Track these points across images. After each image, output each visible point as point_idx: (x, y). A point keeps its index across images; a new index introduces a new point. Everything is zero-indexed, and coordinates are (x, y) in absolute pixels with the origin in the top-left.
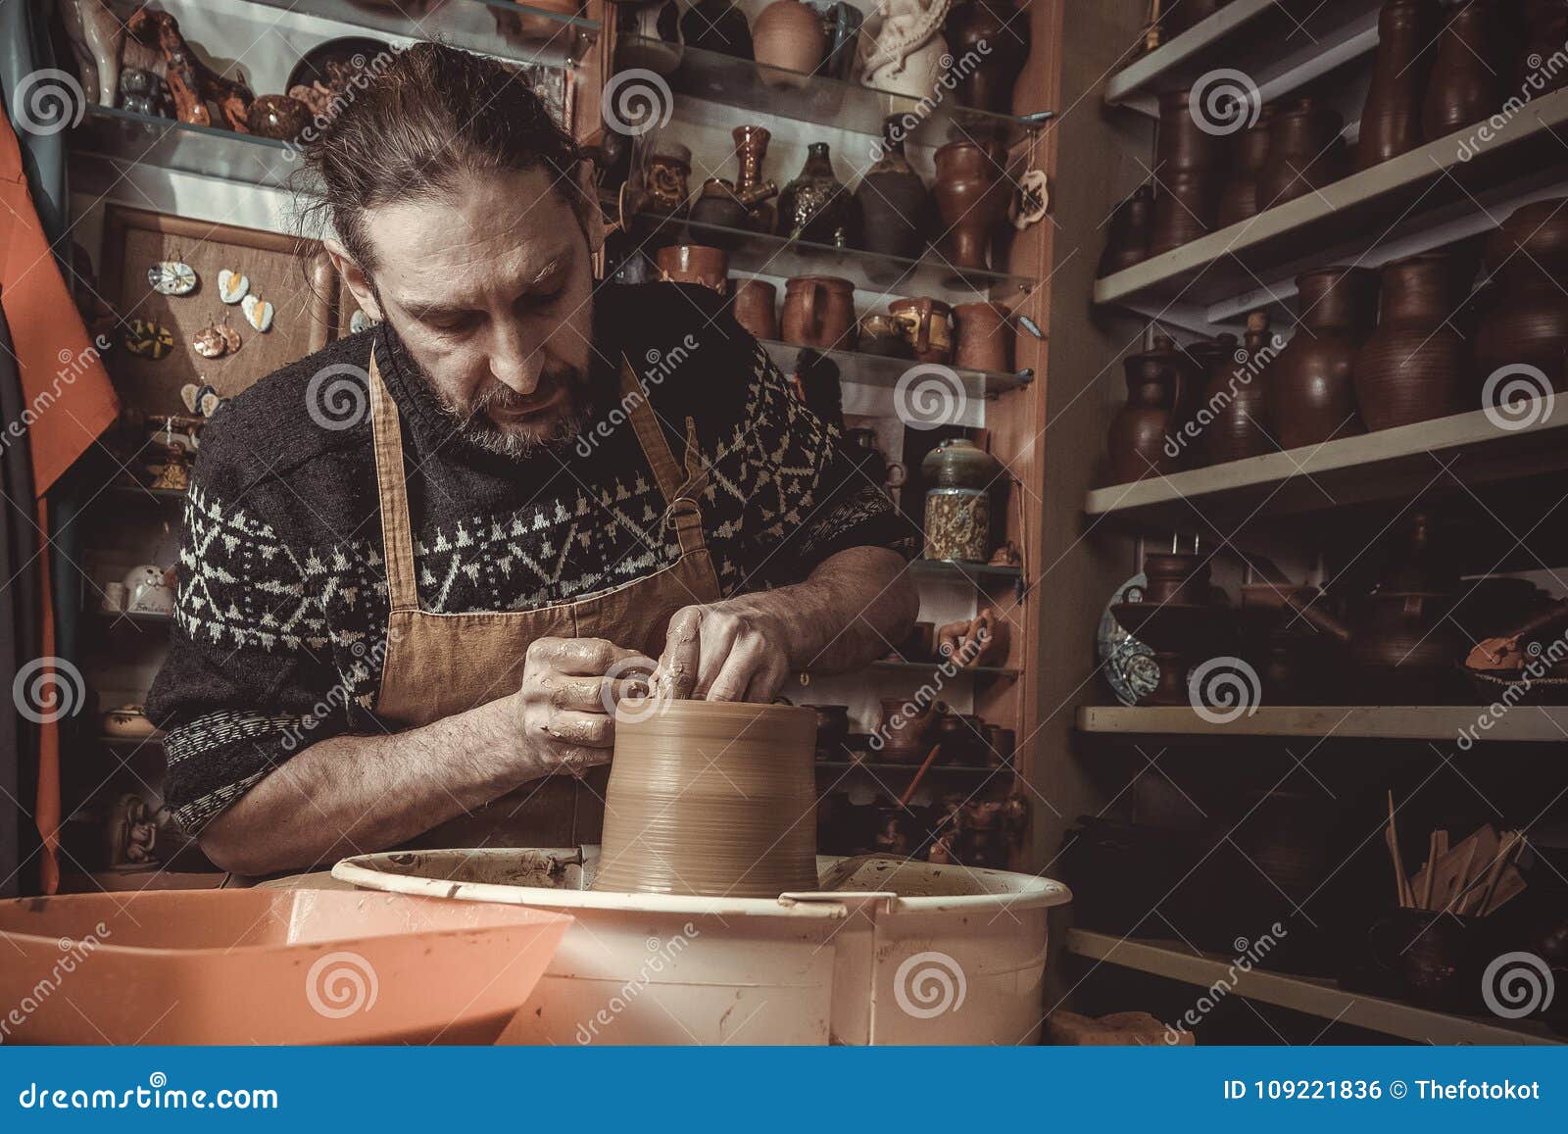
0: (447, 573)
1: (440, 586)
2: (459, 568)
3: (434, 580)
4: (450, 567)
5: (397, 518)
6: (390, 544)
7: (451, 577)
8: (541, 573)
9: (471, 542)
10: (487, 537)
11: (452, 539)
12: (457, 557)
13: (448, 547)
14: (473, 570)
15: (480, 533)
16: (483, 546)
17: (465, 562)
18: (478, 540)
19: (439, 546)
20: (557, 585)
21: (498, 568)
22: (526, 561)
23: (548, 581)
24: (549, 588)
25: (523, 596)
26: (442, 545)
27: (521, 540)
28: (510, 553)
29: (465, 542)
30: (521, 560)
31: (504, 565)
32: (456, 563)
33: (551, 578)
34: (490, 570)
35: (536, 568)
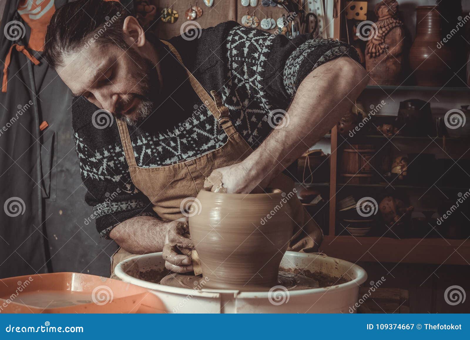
0: (141, 153)
1: (140, 157)
2: (145, 151)
3: (138, 155)
4: (142, 150)
5: (125, 135)
6: (124, 145)
7: (143, 154)
8: (173, 151)
9: (146, 142)
10: (152, 140)
11: (142, 141)
12: (144, 147)
13: (141, 143)
14: (149, 151)
15: (149, 139)
16: (151, 143)
17: (146, 148)
18: (149, 141)
19: (138, 143)
20: (181, 155)
21: (157, 150)
22: (167, 147)
23: (177, 154)
24: (178, 156)
25: (168, 159)
26: (139, 143)
27: (163, 141)
28: (161, 145)
29: (145, 142)
30: (165, 147)
31: (160, 149)
32: (144, 149)
33: (178, 153)
34: (154, 151)
35: (171, 149)
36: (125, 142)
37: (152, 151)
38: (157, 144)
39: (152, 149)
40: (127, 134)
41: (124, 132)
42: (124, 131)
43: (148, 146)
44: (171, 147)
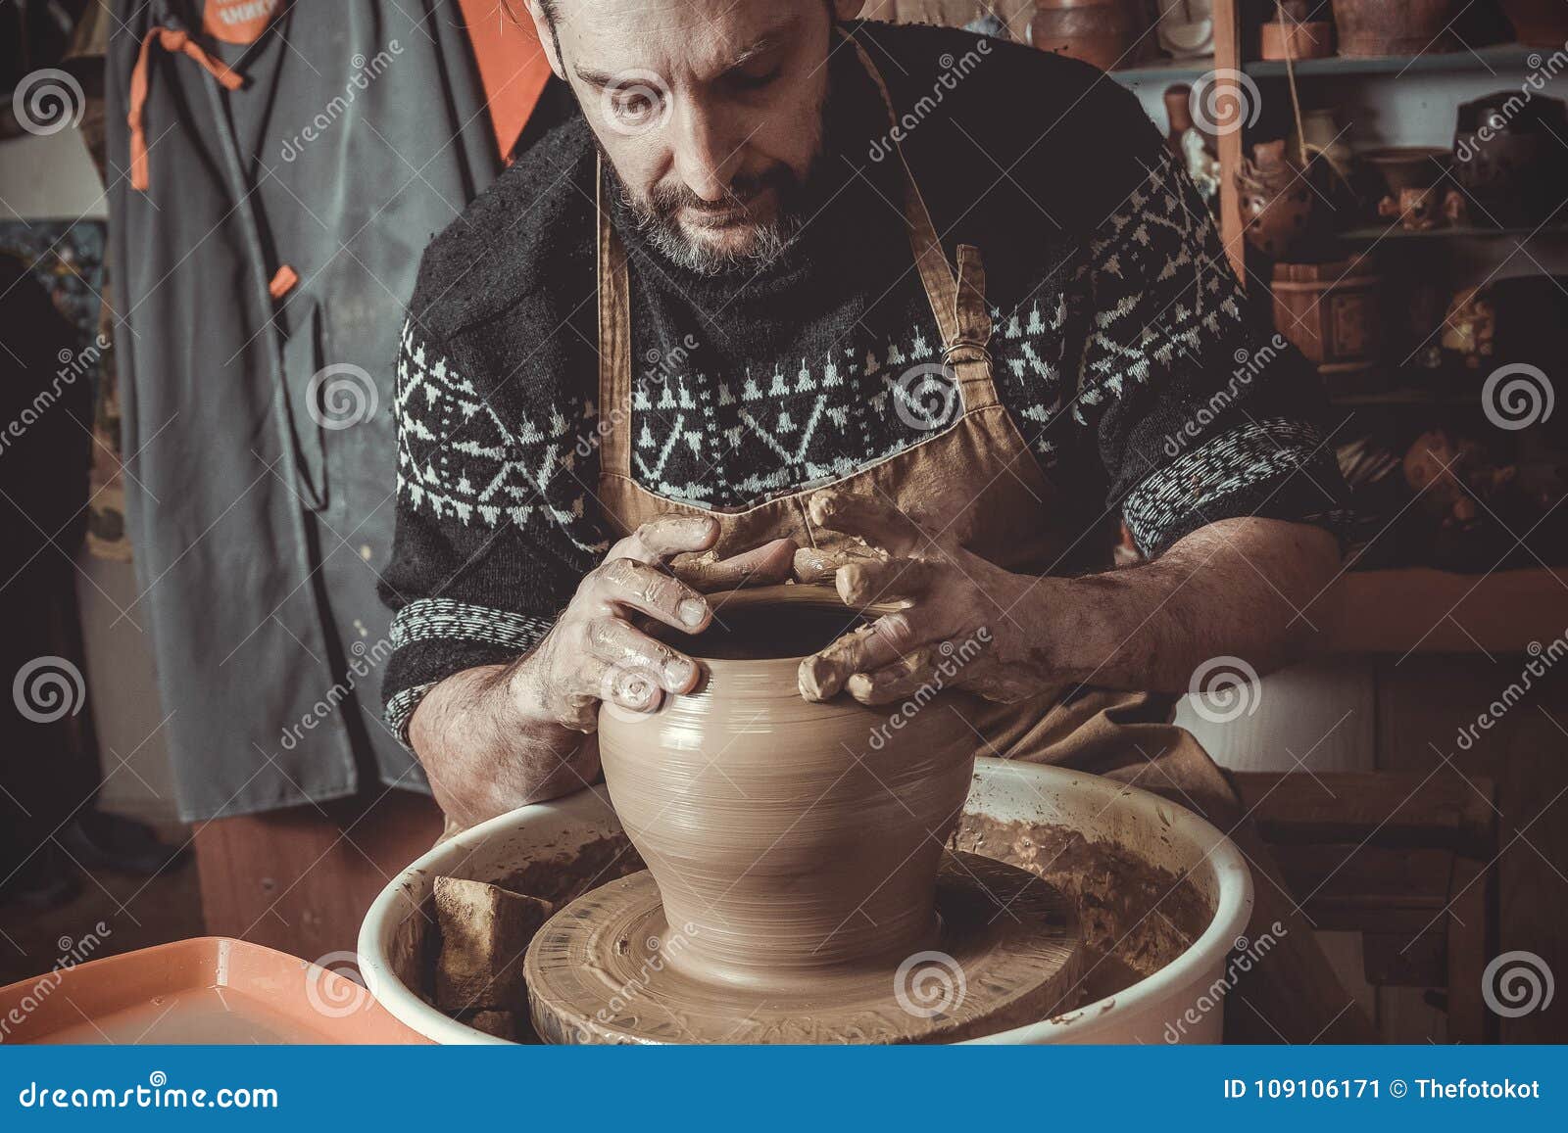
0: (668, 437)
1: (659, 450)
2: (681, 435)
3: (653, 443)
4: (672, 429)
7: (671, 442)
8: (778, 448)
9: (693, 405)
10: (713, 401)
11: (676, 397)
12: (681, 419)
13: (674, 404)
14: (694, 440)
15: (704, 396)
16: (708, 412)
17: (687, 427)
18: (701, 405)
19: (663, 402)
20: (802, 466)
21: (725, 441)
22: (761, 432)
23: (789, 461)
24: (791, 468)
25: (755, 476)
26: (667, 401)
27: (755, 407)
28: (740, 422)
29: (686, 402)
30: (754, 430)
31: (734, 437)
32: (679, 426)
33: (793, 457)
34: (714, 442)
35: (772, 442)
36: (612, 389)
37: (704, 442)
38: (727, 417)
39: (707, 436)
40: (625, 363)
41: (616, 353)
42: (617, 348)
43: (694, 421)
44: (775, 436)
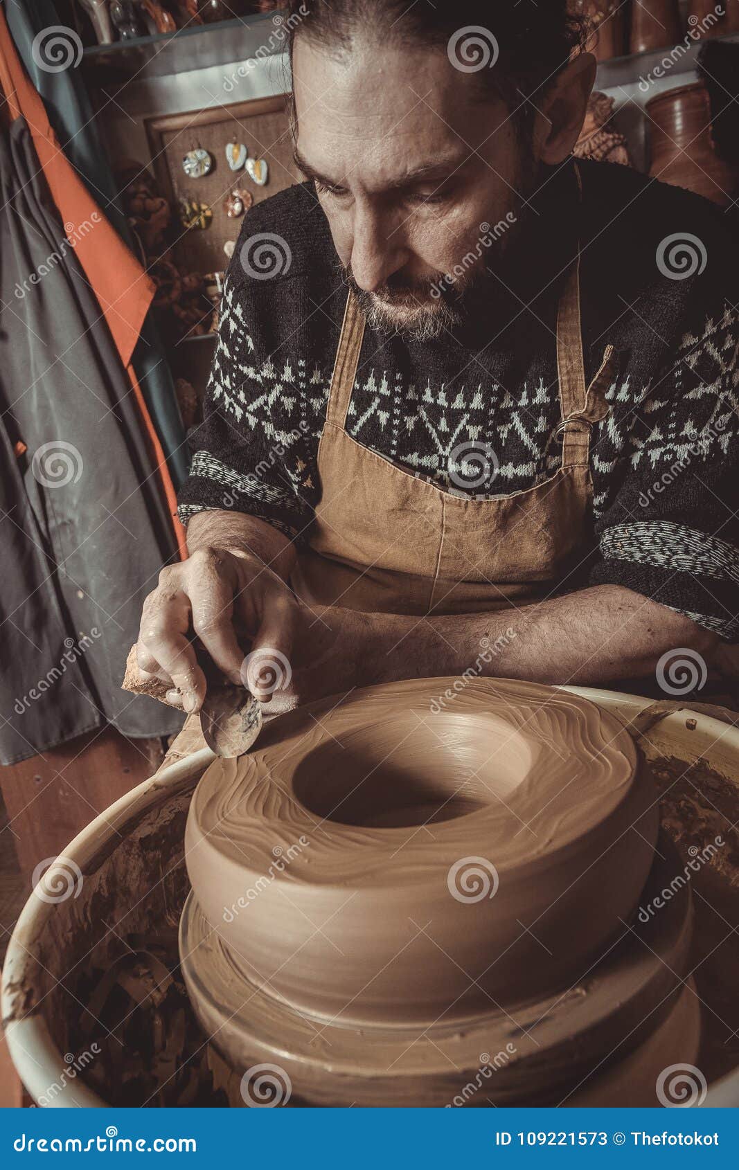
0: (366, 411)
2: (376, 412)
3: (355, 413)
4: (370, 406)
7: (368, 414)
8: (437, 441)
9: (388, 393)
10: (403, 395)
11: (378, 384)
12: (377, 400)
13: (375, 389)
14: (383, 417)
15: (398, 389)
16: (397, 400)
17: (381, 407)
18: (394, 394)
19: (368, 386)
20: (447, 459)
21: (403, 423)
22: (428, 425)
23: (441, 451)
24: (441, 456)
25: (416, 454)
26: (370, 386)
27: (428, 407)
28: (417, 413)
29: (384, 390)
30: (425, 423)
31: (410, 422)
32: (374, 405)
33: (443, 450)
34: (396, 422)
35: (434, 435)
37: (389, 421)
38: (411, 408)
39: (393, 416)
43: (386, 404)
44: (437, 431)
